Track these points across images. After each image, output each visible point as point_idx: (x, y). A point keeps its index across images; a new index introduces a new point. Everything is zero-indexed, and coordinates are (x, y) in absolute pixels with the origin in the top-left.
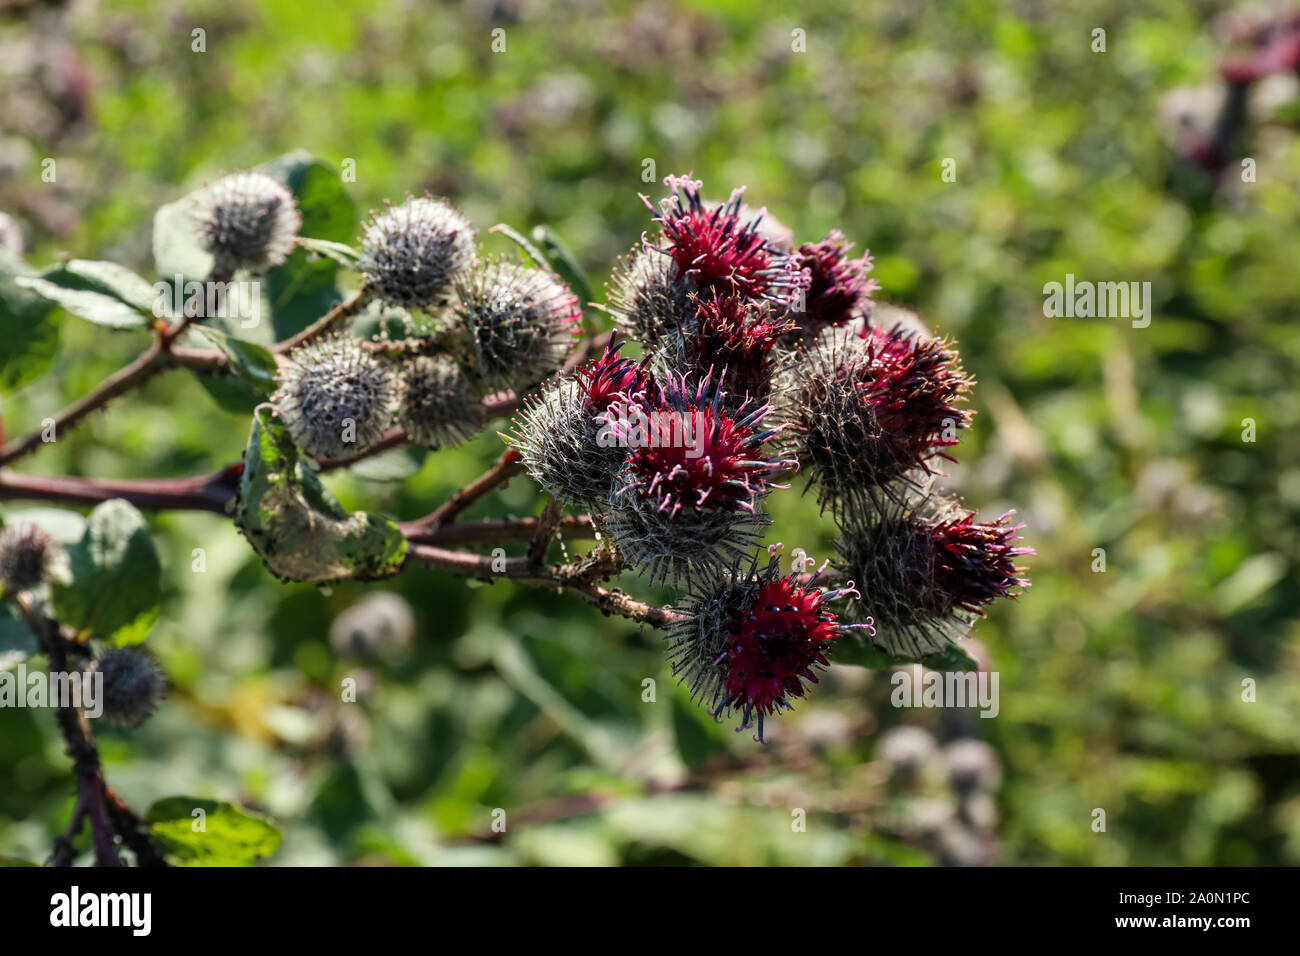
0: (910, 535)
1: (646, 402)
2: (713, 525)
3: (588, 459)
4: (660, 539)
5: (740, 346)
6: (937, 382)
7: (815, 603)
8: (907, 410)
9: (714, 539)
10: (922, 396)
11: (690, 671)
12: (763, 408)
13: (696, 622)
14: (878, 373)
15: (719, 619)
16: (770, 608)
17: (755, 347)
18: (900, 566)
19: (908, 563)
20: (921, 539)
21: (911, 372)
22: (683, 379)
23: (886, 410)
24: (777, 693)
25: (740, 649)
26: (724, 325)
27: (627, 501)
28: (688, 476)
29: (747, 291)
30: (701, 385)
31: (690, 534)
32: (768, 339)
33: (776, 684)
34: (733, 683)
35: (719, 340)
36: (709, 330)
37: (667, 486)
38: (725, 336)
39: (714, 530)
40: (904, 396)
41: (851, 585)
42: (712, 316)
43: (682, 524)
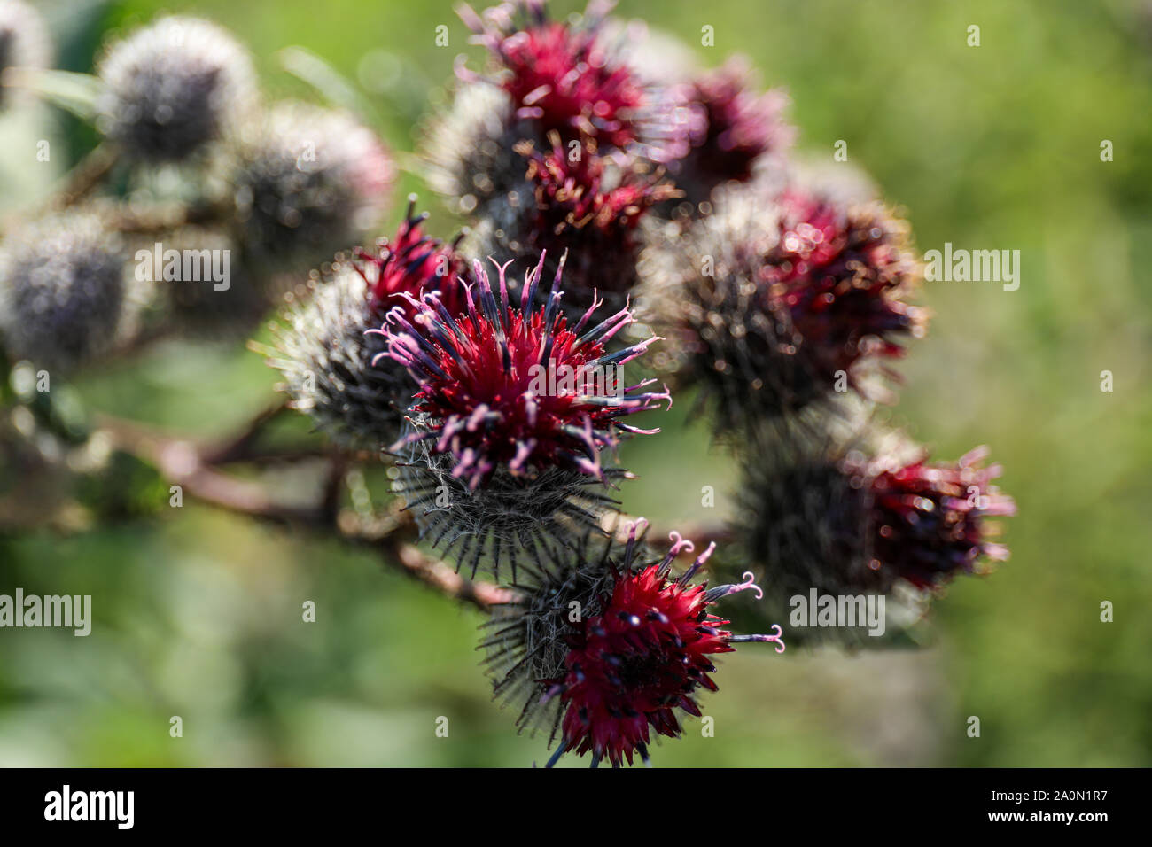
0: (838, 487)
1: (444, 308)
2: (545, 488)
3: (374, 384)
4: (466, 510)
5: (591, 222)
6: (876, 271)
7: (695, 603)
8: (833, 309)
9: (547, 509)
10: (855, 293)
11: (518, 691)
12: (619, 314)
13: (524, 624)
14: (794, 258)
15: (554, 627)
16: (626, 618)
17: (614, 223)
18: (824, 532)
19: (836, 526)
20: (853, 493)
21: (840, 257)
22: (502, 271)
23: (805, 308)
24: (638, 737)
25: (580, 676)
26: (570, 191)
27: (418, 455)
28: (502, 419)
29: (606, 142)
30: (527, 281)
31: (509, 503)
32: (632, 210)
33: (638, 723)
34: (574, 722)
35: (561, 210)
36: (548, 198)
37: (466, 438)
38: (568, 206)
39: (546, 496)
40: (832, 290)
41: (748, 578)
42: (552, 177)
43: (498, 487)
